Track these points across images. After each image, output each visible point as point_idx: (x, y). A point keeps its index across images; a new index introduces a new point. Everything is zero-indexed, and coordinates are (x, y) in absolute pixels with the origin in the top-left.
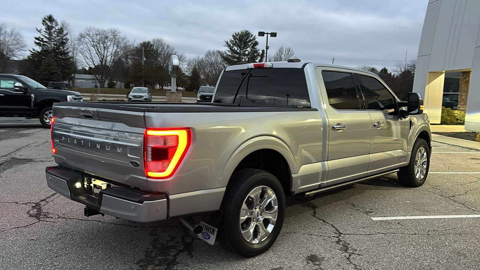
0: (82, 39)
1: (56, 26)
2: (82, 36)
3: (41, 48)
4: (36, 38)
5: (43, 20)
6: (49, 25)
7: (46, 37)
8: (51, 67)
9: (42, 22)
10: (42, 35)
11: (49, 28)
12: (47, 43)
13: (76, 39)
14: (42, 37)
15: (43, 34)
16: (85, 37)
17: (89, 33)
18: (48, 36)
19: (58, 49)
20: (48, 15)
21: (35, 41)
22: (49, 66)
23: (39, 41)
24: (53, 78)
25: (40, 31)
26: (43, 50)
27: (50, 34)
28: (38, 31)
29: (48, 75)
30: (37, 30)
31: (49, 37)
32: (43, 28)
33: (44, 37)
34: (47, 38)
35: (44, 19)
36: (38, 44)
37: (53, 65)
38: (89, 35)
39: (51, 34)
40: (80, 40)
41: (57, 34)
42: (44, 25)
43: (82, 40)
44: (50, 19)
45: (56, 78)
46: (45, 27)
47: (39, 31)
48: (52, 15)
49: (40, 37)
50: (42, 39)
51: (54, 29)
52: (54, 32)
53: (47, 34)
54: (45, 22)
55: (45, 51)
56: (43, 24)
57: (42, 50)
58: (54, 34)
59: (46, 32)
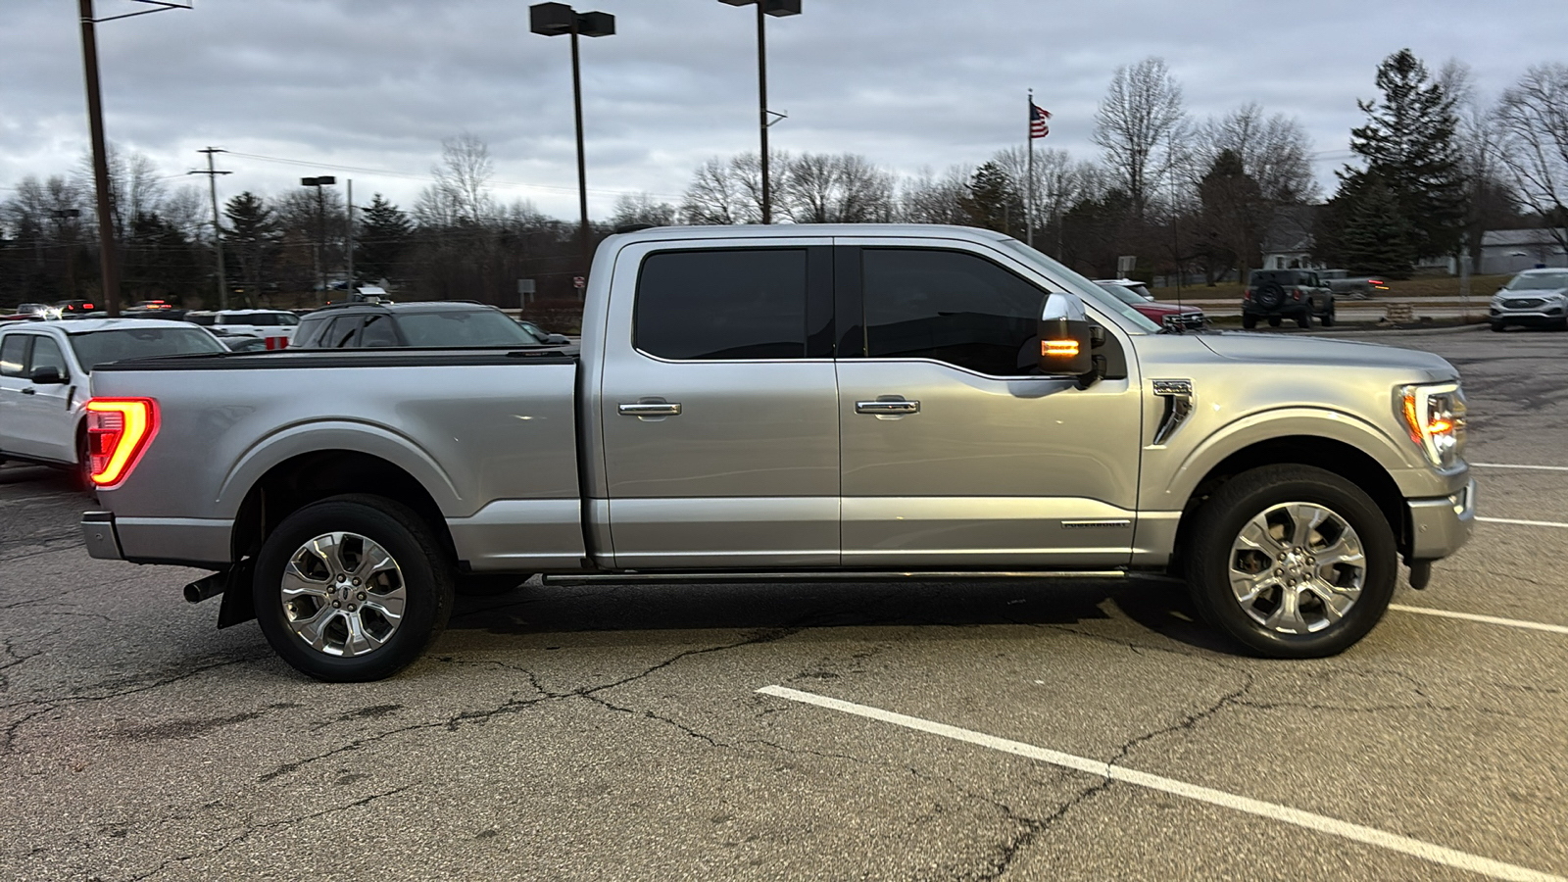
0: (1514, 112)
1: (1420, 81)
2: (1512, 100)
3: (1369, 161)
4: (1356, 133)
5: (1380, 71)
6: (1397, 86)
7: (1386, 124)
8: (1381, 218)
9: (1374, 80)
10: (1375, 118)
11: (1397, 94)
12: (1389, 141)
13: (1493, 115)
14: (1373, 126)
15: (1376, 115)
16: (1523, 103)
17: (1537, 87)
18: (1391, 119)
19: (1419, 156)
20: (1396, 52)
21: (1352, 141)
22: (1375, 216)
23: (1366, 141)
24: (1386, 252)
25: (1368, 107)
26: (1374, 165)
27: (1399, 113)
28: (1364, 109)
29: (1370, 244)
30: (1360, 105)
31: (1397, 123)
32: (1380, 96)
33: (1379, 126)
34: (1390, 126)
35: (1382, 68)
36: (1360, 149)
37: (1386, 211)
38: (1536, 92)
39: (1403, 112)
40: (1503, 114)
41: (1421, 108)
42: (1383, 88)
43: (1513, 114)
44: (1403, 63)
45: (1394, 251)
46: (1384, 92)
47: (1368, 109)
48: (1407, 50)
49: (1368, 127)
50: (1375, 131)
51: (1412, 95)
52: (1412, 104)
53: (1391, 112)
54: (1386, 77)
55: (1380, 168)
56: (1379, 84)
57: (1371, 167)
58: (1413, 109)
59: (1389, 108)
